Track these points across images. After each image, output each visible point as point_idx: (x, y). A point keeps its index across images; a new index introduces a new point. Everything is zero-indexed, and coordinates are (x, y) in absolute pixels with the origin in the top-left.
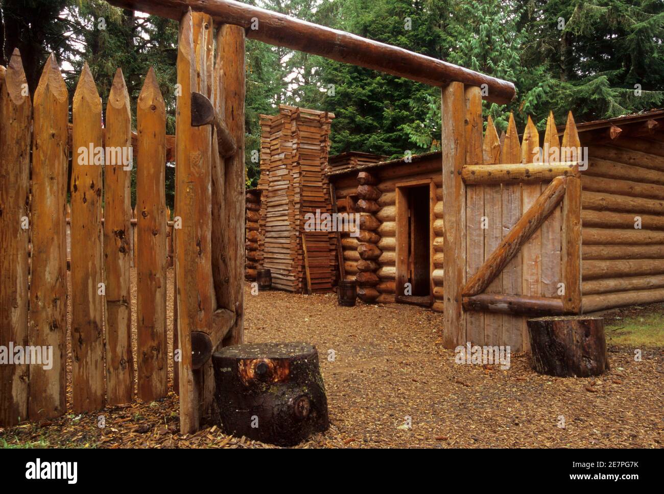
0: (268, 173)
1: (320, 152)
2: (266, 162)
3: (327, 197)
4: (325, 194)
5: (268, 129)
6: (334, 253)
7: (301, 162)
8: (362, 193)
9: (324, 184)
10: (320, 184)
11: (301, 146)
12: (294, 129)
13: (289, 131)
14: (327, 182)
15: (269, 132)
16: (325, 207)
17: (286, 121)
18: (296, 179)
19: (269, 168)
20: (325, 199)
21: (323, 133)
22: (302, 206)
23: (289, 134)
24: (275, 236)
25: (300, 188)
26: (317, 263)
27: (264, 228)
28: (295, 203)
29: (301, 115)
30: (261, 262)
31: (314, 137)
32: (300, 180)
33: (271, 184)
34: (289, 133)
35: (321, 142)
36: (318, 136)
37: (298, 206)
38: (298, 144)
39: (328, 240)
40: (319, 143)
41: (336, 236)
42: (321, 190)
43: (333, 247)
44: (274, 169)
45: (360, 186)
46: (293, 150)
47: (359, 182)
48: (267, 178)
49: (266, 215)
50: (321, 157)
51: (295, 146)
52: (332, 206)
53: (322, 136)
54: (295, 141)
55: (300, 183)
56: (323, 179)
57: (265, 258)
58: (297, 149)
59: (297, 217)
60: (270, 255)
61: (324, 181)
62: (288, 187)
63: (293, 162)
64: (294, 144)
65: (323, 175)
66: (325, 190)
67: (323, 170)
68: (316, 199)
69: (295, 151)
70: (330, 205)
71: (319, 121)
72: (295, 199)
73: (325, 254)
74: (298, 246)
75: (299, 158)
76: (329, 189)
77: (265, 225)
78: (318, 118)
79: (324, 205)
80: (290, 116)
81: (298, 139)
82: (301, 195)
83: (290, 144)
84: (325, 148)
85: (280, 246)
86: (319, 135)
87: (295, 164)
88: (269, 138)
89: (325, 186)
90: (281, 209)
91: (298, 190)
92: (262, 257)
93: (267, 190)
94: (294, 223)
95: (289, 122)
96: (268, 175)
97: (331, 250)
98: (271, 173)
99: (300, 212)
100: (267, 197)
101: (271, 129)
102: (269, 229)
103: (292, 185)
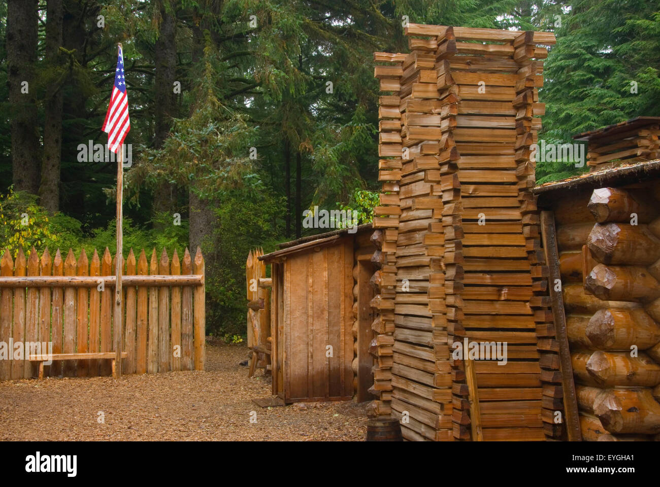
0: (396, 189)
1: (514, 133)
2: (393, 163)
3: (531, 246)
4: (527, 239)
5: (396, 86)
6: (550, 392)
7: (462, 161)
8: (603, 247)
9: (524, 214)
10: (515, 214)
11: (463, 122)
12: (441, 82)
13: (431, 88)
14: (532, 207)
15: (399, 93)
16: (528, 272)
17: (423, 64)
18: (447, 206)
19: (399, 177)
20: (529, 252)
21: (521, 86)
22: (460, 273)
23: (430, 95)
24: (412, 339)
25: (456, 229)
26: (506, 417)
27: (392, 317)
28: (447, 265)
29: (460, 46)
30: (386, 397)
31: (497, 97)
32: (456, 209)
33: (404, 215)
34: (432, 92)
35: (517, 108)
36: (510, 95)
37: (451, 272)
38: (451, 117)
39: (536, 356)
40: (512, 112)
41: (556, 349)
42: (518, 229)
43: (548, 377)
44: (407, 180)
45: (596, 228)
46: (443, 133)
47: (594, 216)
48: (394, 200)
49: (395, 287)
50: (517, 145)
51: (445, 124)
52: (544, 270)
53: (518, 93)
54: (445, 111)
55: (454, 216)
56: (521, 202)
57: (394, 387)
58: (450, 131)
59: (451, 300)
60: (401, 384)
61: (524, 207)
62: (430, 225)
63: (441, 165)
64: (443, 119)
65: (521, 190)
66: (527, 230)
67: (521, 178)
68: (504, 253)
69: (446, 136)
70: (540, 268)
71: (512, 57)
72: (447, 255)
73: (527, 393)
74: (454, 373)
75: (454, 152)
76: (539, 226)
77: (392, 311)
78: (508, 49)
79: (524, 266)
80: (435, 51)
81: (452, 106)
82: (459, 246)
83: (434, 120)
84: (525, 123)
85: (420, 365)
86: (513, 91)
87: (445, 169)
88: (398, 107)
89: (527, 219)
90: (421, 277)
91: (450, 233)
92: (388, 386)
93: (397, 228)
94: (445, 314)
95: (431, 65)
96: (398, 193)
97: (544, 384)
98: (403, 189)
99: (455, 288)
100: (396, 244)
101: (402, 84)
102: (401, 321)
103: (440, 221)
